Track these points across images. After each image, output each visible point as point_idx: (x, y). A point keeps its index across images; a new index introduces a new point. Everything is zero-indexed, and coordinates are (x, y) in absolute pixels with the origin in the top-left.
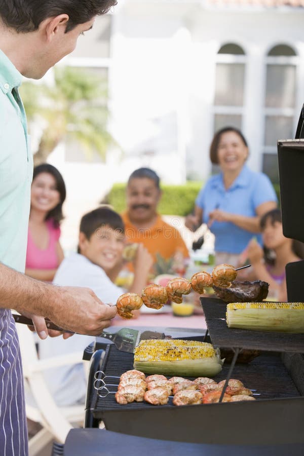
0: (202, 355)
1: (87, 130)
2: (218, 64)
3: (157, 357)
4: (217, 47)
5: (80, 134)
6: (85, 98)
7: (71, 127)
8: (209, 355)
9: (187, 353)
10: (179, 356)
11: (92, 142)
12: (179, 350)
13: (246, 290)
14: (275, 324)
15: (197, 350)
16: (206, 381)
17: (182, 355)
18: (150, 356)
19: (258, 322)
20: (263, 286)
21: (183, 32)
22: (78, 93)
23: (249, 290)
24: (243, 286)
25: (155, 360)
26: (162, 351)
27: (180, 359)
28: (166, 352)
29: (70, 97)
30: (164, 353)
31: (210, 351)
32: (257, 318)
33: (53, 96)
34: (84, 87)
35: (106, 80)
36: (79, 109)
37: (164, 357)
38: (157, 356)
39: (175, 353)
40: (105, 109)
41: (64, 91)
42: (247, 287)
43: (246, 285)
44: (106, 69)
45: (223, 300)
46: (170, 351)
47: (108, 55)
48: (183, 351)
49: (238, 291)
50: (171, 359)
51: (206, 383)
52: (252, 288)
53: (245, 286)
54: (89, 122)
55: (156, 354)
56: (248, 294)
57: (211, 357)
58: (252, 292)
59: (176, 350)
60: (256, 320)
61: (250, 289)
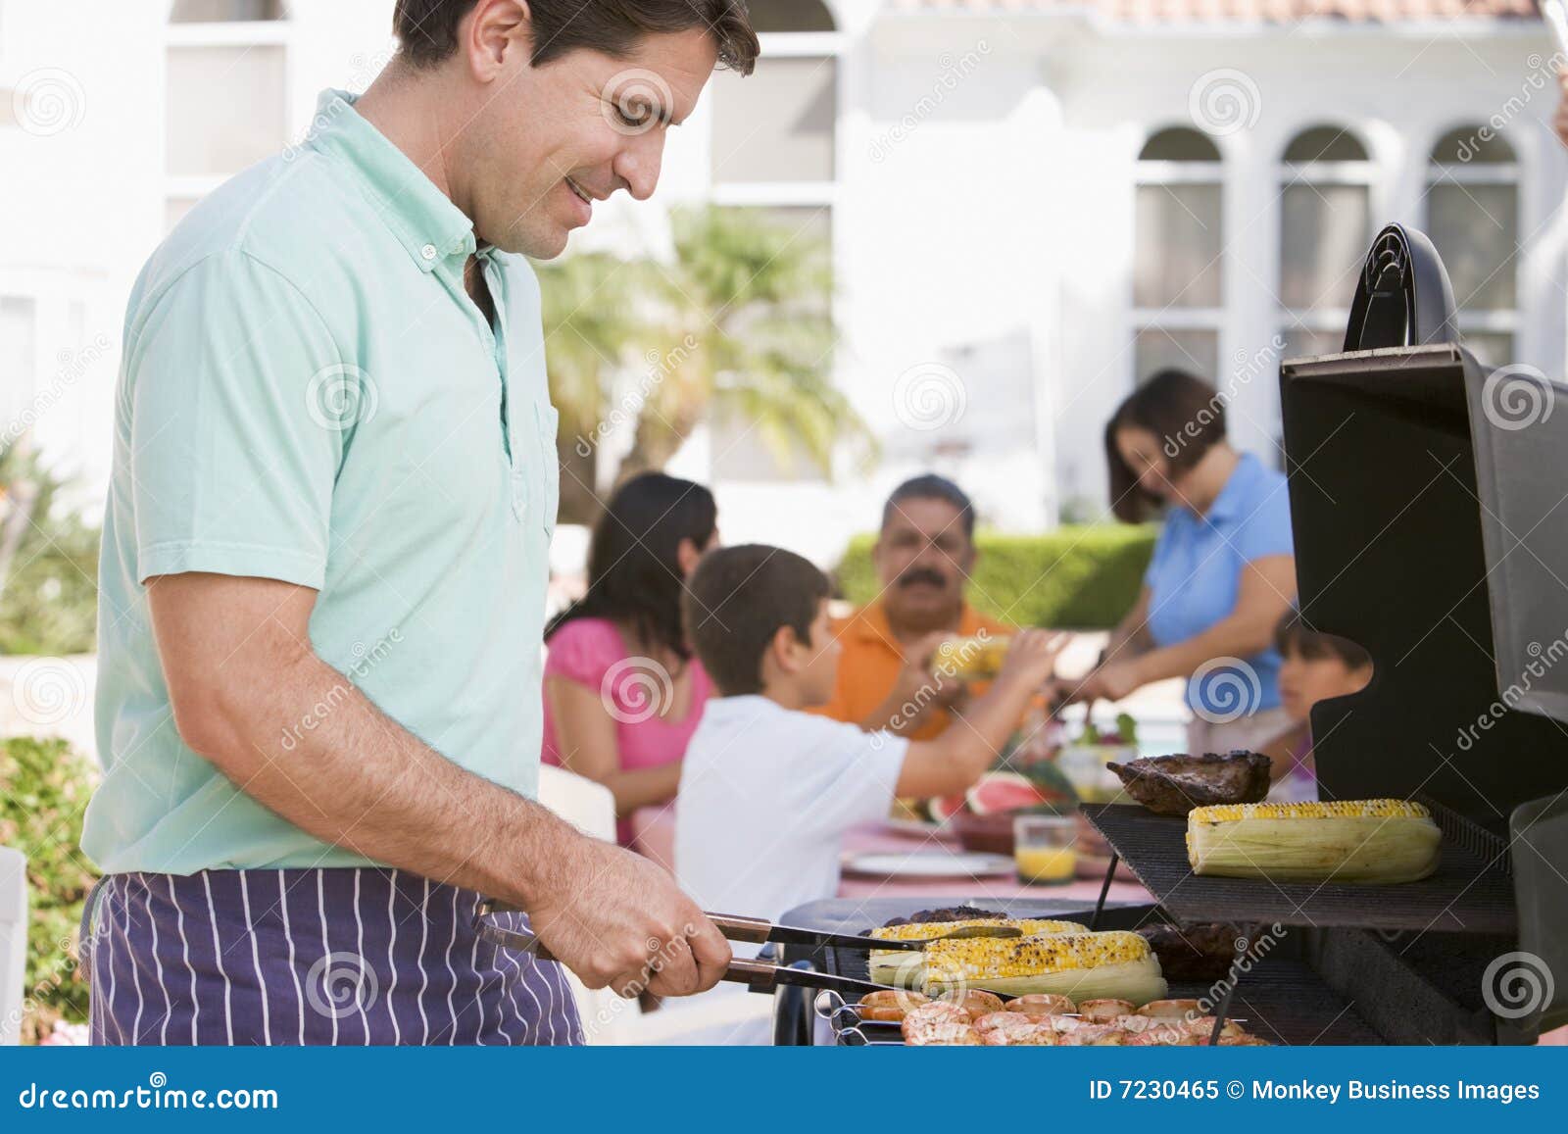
0: (1113, 955)
1: (775, 386)
2: (1143, 188)
3: (991, 969)
4: (1136, 139)
5: (752, 399)
6: (767, 295)
7: (726, 379)
8: (1132, 955)
9: (1071, 952)
10: (1050, 962)
11: (788, 418)
12: (1047, 947)
13: (1211, 778)
14: (1324, 860)
15: (1098, 944)
16: (1139, 1023)
17: (1058, 960)
18: (969, 966)
19: (1277, 857)
20: (1257, 765)
21: (1040, 101)
22: (743, 280)
23: (1222, 777)
24: (1202, 768)
25: (984, 978)
26: (1002, 952)
27: (1053, 969)
28: (1013, 954)
29: (722, 295)
30: (1007, 955)
31: (1133, 943)
32: (1277, 846)
33: (674, 296)
34: (758, 264)
35: (825, 241)
36: (749, 328)
37: (1011, 967)
38: (989, 965)
39: (1038, 954)
40: (825, 324)
41: (704, 275)
42: (1214, 768)
43: (1210, 763)
44: (826, 210)
45: (1151, 808)
46: (1023, 949)
47: (831, 174)
48: (1058, 948)
49: (1189, 781)
50: (1029, 972)
51: (1140, 1030)
52: (1228, 773)
53: (1208, 768)
54: (778, 363)
55: (986, 960)
56: (1219, 787)
57: (1139, 959)
58: (1229, 783)
59: (1038, 946)
60: (1274, 851)
61: (1223, 773)
